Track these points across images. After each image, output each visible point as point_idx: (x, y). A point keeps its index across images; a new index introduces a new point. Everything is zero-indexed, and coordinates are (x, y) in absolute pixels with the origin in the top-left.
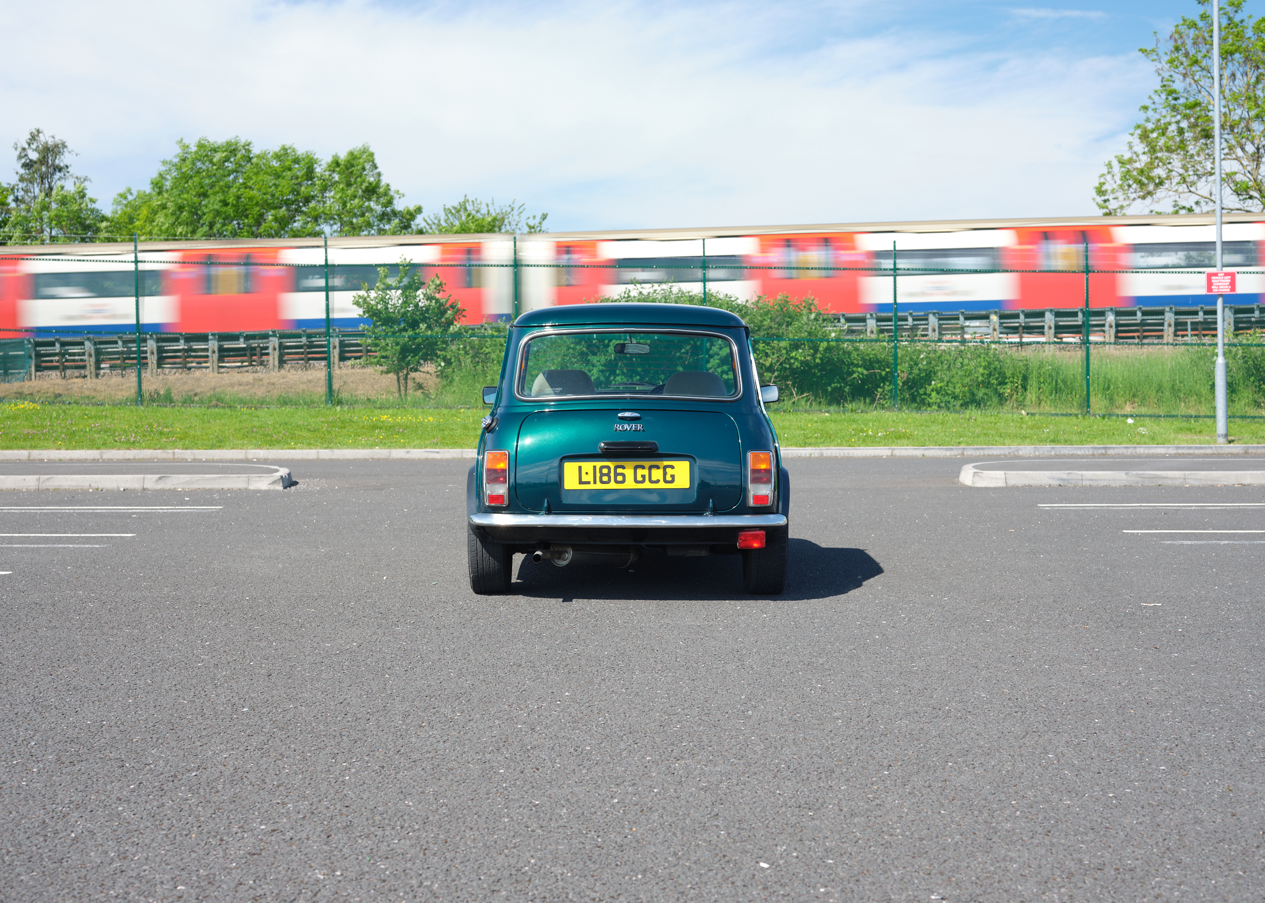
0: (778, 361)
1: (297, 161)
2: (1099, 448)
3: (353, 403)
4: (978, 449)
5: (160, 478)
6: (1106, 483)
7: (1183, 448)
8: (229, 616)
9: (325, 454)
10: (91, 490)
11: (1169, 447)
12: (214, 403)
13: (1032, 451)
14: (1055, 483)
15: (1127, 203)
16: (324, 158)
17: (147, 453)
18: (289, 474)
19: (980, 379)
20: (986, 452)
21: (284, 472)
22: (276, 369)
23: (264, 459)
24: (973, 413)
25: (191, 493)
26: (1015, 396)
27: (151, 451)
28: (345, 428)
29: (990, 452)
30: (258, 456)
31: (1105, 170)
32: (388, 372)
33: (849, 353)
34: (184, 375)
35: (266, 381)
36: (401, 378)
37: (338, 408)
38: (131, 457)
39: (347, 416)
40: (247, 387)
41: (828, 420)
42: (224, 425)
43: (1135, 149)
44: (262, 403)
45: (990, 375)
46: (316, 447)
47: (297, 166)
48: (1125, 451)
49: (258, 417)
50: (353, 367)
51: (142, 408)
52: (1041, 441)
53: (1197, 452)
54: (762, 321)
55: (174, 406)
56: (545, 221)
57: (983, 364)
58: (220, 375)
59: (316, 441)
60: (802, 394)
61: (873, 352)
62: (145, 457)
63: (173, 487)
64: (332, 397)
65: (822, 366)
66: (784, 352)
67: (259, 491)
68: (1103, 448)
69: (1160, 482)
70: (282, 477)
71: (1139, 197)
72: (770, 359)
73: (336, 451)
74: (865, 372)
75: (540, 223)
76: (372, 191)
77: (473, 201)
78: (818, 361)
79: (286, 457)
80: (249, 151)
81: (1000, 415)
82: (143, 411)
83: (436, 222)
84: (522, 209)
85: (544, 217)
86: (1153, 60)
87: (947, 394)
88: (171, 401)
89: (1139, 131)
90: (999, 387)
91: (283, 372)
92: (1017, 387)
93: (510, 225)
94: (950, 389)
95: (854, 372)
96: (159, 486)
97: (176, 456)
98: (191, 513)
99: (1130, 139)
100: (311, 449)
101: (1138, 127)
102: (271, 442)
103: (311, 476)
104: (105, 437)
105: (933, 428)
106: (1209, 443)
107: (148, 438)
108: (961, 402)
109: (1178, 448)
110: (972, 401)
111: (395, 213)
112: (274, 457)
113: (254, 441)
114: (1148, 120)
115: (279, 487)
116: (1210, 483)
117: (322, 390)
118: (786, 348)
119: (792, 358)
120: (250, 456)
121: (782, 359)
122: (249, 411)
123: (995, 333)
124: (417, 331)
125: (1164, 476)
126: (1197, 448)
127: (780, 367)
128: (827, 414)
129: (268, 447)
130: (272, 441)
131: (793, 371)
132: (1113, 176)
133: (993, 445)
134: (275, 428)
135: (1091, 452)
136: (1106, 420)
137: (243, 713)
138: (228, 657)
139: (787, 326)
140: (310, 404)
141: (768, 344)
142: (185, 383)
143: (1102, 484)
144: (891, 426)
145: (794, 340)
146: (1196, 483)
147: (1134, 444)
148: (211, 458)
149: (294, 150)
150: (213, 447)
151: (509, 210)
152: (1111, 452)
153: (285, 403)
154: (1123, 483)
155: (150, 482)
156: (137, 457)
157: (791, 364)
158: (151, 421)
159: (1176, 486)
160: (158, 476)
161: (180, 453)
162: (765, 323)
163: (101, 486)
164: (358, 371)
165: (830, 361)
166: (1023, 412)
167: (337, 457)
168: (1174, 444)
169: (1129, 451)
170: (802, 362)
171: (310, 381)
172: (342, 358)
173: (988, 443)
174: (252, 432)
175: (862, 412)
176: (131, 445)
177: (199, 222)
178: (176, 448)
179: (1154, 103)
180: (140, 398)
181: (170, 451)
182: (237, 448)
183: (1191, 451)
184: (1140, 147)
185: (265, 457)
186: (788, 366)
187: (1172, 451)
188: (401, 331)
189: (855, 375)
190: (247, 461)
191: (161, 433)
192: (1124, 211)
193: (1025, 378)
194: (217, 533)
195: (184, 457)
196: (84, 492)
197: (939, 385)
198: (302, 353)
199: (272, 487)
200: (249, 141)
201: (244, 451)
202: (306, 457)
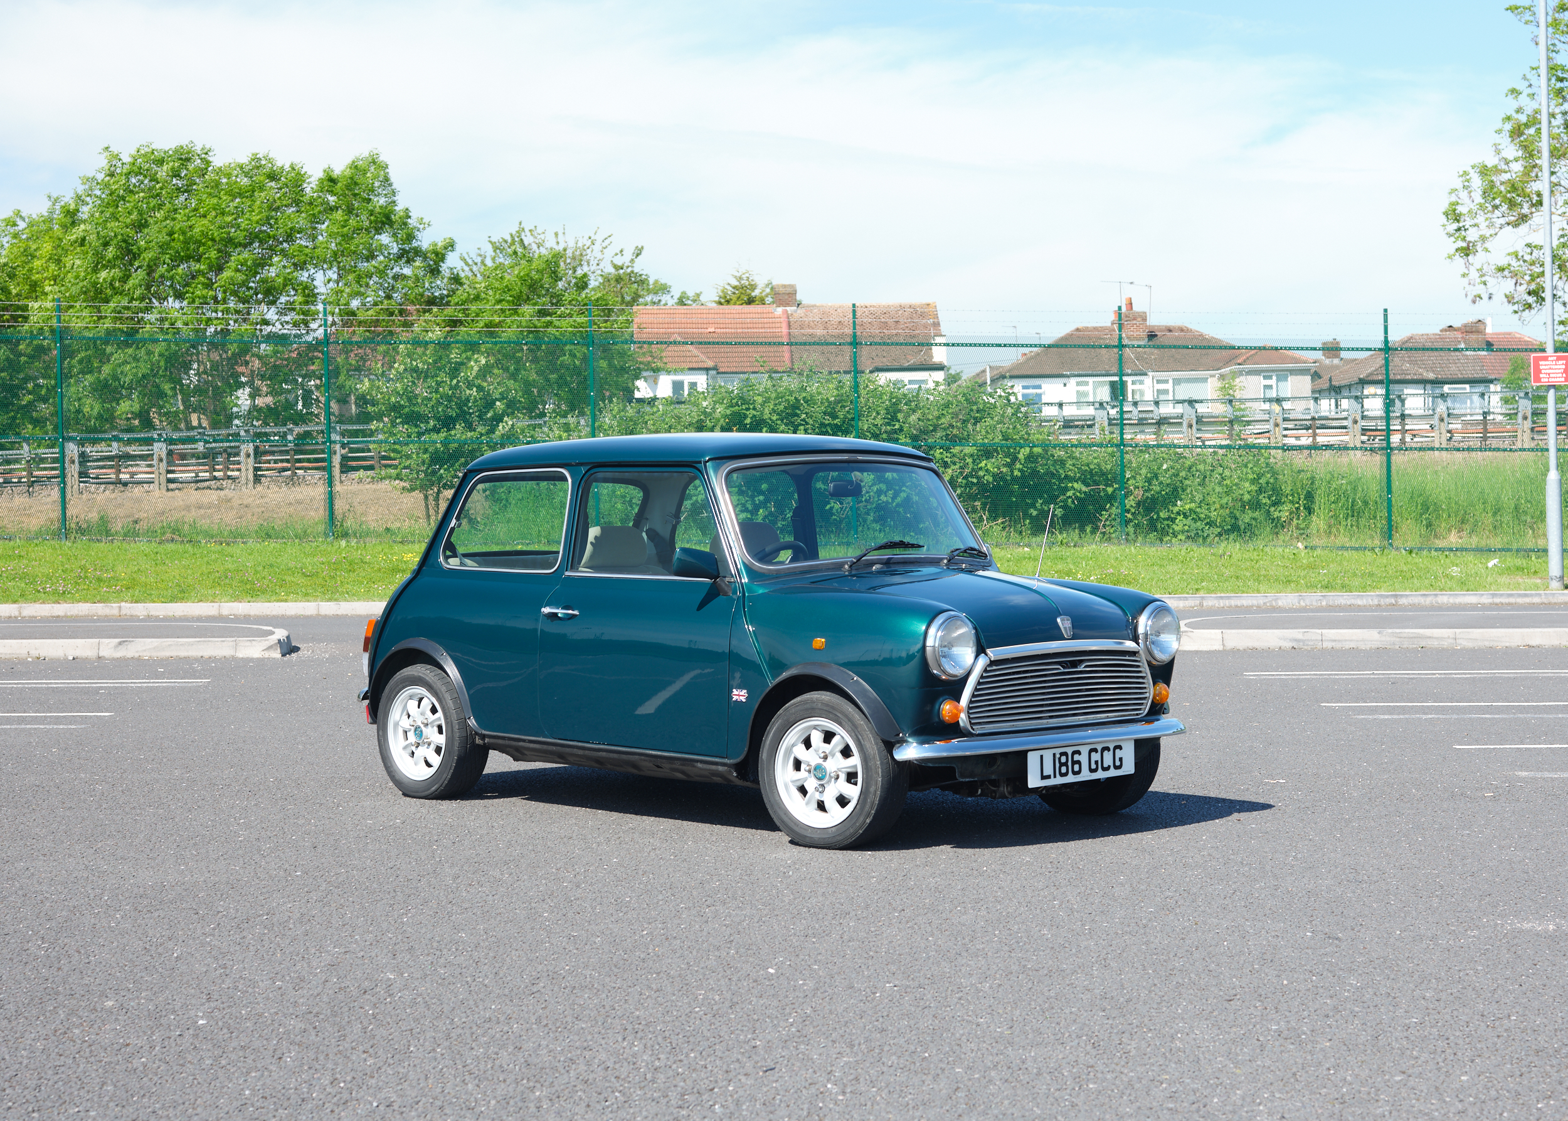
0: (961, 473)
1: (273, 176)
2: (1387, 596)
3: (362, 535)
4: (1221, 598)
5: (120, 643)
6: (1352, 645)
7: (1502, 595)
8: (257, 796)
9: (328, 608)
10: (30, 659)
11: (1483, 595)
12: (168, 536)
13: (1296, 601)
14: (1288, 645)
15: (1492, 232)
16: (314, 174)
17: (83, 609)
18: (288, 637)
19: (1247, 497)
20: (1233, 602)
21: (281, 634)
22: (251, 484)
23: (245, 616)
24: (1230, 546)
25: (162, 662)
26: (1295, 522)
27: (89, 605)
28: (354, 571)
29: (1239, 603)
30: (236, 612)
31: (1458, 183)
32: (412, 490)
33: (1062, 463)
34: (117, 494)
35: (236, 502)
36: (431, 498)
37: (343, 543)
38: (61, 613)
39: (356, 555)
40: (209, 511)
41: (1025, 558)
42: (186, 567)
43: (1504, 154)
44: (236, 536)
45: (1260, 491)
46: (315, 599)
47: (273, 184)
48: (1421, 600)
49: (232, 557)
50: (360, 481)
51: (68, 544)
52: (1311, 586)
53: (1520, 600)
54: (939, 418)
55: (112, 540)
56: (639, 257)
57: (1251, 476)
58: (170, 494)
59: (316, 591)
60: (995, 519)
61: (1096, 461)
62: (80, 613)
63: (137, 655)
64: (335, 528)
65: (1022, 481)
66: (969, 460)
67: (251, 660)
68: (1392, 595)
69: (1423, 644)
70: (279, 641)
71: (1508, 224)
72: (950, 471)
73: (343, 604)
74: (1084, 489)
75: (632, 261)
76: (385, 220)
77: (530, 231)
78: (1016, 473)
79: (274, 613)
80: (208, 163)
81: (1267, 549)
82: (70, 548)
83: (479, 260)
84: (607, 242)
85: (638, 252)
86: (1526, 23)
87: (1200, 519)
88: (108, 533)
89: (1508, 126)
90: (1272, 509)
91: (259, 488)
92: (1298, 509)
93: (588, 265)
94: (1203, 512)
95: (1066, 489)
96: (119, 654)
97: (123, 612)
98: (173, 687)
99: (1497, 139)
100: (308, 601)
101: (1509, 118)
102: (252, 590)
103: (313, 640)
104: (23, 585)
105: (1170, 568)
106: (1537, 588)
107: (82, 587)
108: (1219, 530)
109: (1494, 595)
110: (1234, 529)
111: (417, 252)
112: (257, 613)
113: (231, 591)
114: (1519, 110)
115: (276, 654)
116: (1487, 644)
117: (318, 514)
118: (972, 455)
119: (981, 469)
120: (225, 612)
121: (967, 471)
122: (218, 548)
123: (1277, 429)
124: (453, 433)
125: (1429, 635)
126: (1520, 595)
127: (964, 481)
128: (1026, 549)
129: (249, 598)
130: (254, 590)
131: (983, 487)
132: (1470, 192)
133: (1243, 592)
134: (256, 572)
135: (1376, 602)
136: (1414, 555)
137: (297, 876)
138: (268, 833)
139: (975, 424)
140: (303, 536)
141: (947, 449)
142: (120, 505)
143: (1348, 645)
144: (1112, 566)
145: (983, 445)
146: (1470, 645)
147: (1435, 590)
148: (171, 614)
149: (270, 161)
150: (173, 599)
151: (589, 243)
152: (1403, 601)
153: (269, 536)
154: (1375, 645)
155: (108, 648)
156: (69, 614)
157: (978, 478)
158: (83, 562)
159: (1443, 649)
160: (118, 640)
161: (129, 608)
162: (943, 420)
163: (42, 655)
164: (368, 486)
165: (1034, 473)
166: (1300, 545)
167: (345, 613)
168: (1490, 590)
169: (1428, 601)
170: (994, 475)
171: (299, 502)
172: (346, 468)
173: (1237, 590)
174: (226, 577)
175: (1075, 546)
176: (61, 596)
177: (132, 265)
178: (122, 601)
179: (1530, 86)
180: (64, 529)
181: (113, 605)
182: (207, 601)
183: (1512, 600)
184: (1511, 151)
185: (246, 612)
186: (975, 481)
187: (1486, 600)
188: (428, 431)
189: (1069, 493)
190: (220, 618)
191: (99, 580)
192: (1487, 245)
193: (1310, 496)
194: (212, 711)
195: (134, 613)
196: (22, 662)
197: (1187, 507)
198: (287, 461)
199: (267, 655)
200: (208, 147)
201: (216, 605)
202: (301, 612)
